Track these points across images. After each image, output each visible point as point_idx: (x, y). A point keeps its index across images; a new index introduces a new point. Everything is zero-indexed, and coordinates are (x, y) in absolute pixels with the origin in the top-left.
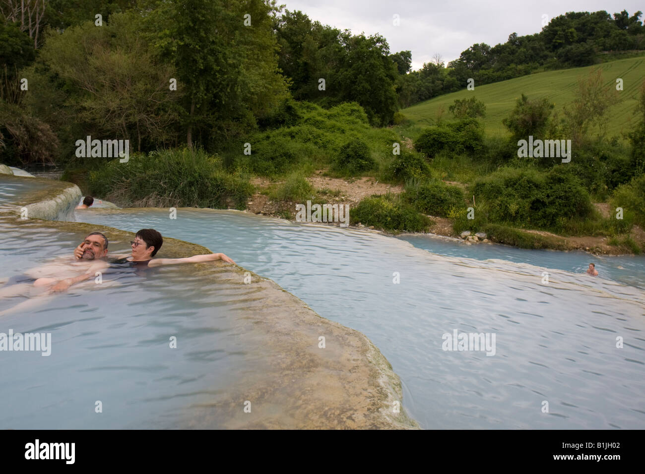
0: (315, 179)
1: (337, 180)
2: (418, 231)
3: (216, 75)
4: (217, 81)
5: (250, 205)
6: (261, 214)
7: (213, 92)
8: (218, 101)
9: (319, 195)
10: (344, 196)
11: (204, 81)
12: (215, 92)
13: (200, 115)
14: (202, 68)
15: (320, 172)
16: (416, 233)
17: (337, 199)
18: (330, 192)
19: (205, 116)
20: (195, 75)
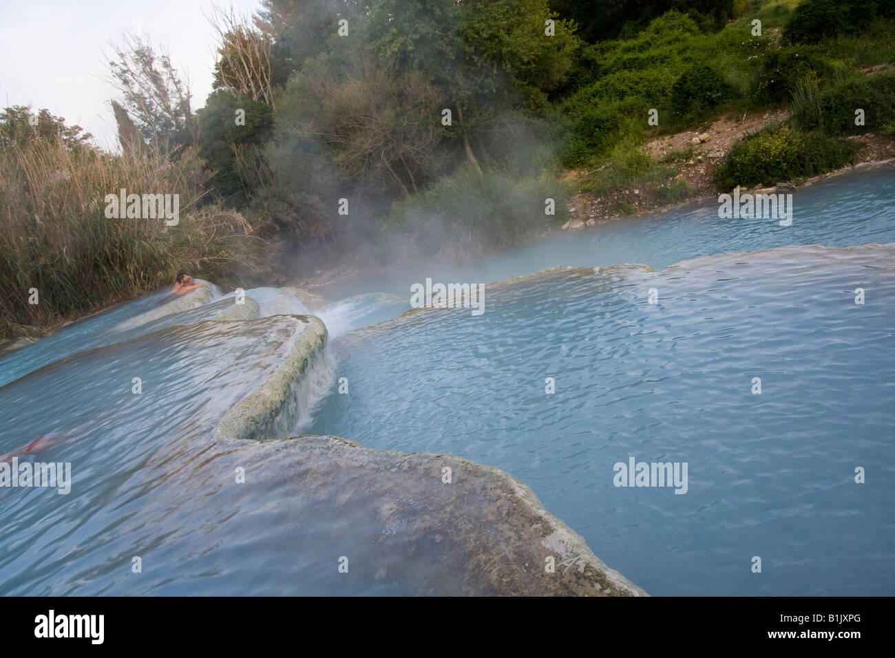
0: (650, 145)
1: (681, 135)
2: (838, 167)
3: (473, 59)
4: (477, 66)
5: (572, 212)
6: (590, 220)
7: (477, 82)
8: (487, 91)
9: (664, 166)
10: (700, 154)
11: (461, 73)
12: (479, 81)
13: (471, 118)
14: (453, 58)
15: (654, 132)
16: (836, 171)
17: (692, 162)
18: (678, 155)
19: (478, 117)
20: (448, 70)
